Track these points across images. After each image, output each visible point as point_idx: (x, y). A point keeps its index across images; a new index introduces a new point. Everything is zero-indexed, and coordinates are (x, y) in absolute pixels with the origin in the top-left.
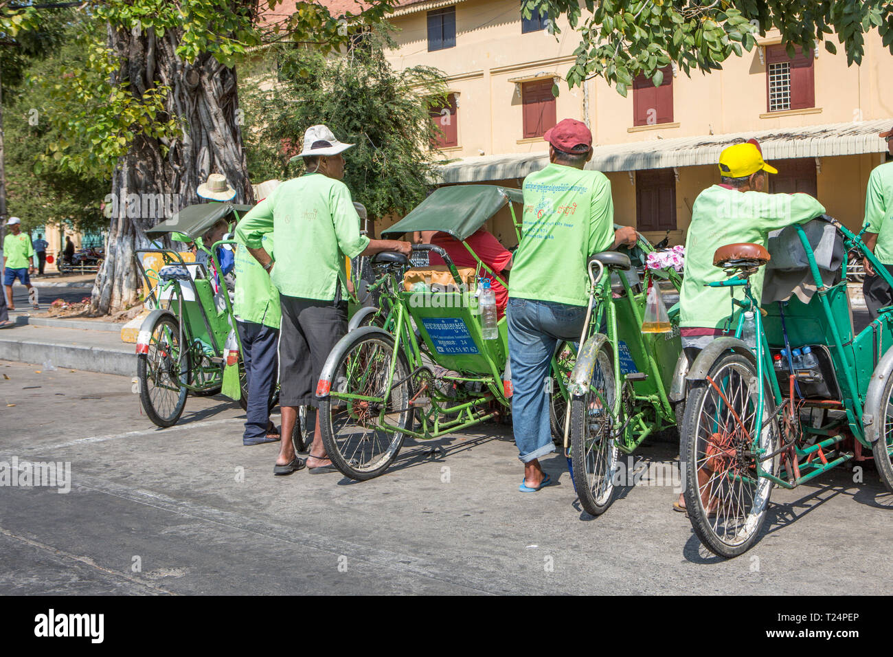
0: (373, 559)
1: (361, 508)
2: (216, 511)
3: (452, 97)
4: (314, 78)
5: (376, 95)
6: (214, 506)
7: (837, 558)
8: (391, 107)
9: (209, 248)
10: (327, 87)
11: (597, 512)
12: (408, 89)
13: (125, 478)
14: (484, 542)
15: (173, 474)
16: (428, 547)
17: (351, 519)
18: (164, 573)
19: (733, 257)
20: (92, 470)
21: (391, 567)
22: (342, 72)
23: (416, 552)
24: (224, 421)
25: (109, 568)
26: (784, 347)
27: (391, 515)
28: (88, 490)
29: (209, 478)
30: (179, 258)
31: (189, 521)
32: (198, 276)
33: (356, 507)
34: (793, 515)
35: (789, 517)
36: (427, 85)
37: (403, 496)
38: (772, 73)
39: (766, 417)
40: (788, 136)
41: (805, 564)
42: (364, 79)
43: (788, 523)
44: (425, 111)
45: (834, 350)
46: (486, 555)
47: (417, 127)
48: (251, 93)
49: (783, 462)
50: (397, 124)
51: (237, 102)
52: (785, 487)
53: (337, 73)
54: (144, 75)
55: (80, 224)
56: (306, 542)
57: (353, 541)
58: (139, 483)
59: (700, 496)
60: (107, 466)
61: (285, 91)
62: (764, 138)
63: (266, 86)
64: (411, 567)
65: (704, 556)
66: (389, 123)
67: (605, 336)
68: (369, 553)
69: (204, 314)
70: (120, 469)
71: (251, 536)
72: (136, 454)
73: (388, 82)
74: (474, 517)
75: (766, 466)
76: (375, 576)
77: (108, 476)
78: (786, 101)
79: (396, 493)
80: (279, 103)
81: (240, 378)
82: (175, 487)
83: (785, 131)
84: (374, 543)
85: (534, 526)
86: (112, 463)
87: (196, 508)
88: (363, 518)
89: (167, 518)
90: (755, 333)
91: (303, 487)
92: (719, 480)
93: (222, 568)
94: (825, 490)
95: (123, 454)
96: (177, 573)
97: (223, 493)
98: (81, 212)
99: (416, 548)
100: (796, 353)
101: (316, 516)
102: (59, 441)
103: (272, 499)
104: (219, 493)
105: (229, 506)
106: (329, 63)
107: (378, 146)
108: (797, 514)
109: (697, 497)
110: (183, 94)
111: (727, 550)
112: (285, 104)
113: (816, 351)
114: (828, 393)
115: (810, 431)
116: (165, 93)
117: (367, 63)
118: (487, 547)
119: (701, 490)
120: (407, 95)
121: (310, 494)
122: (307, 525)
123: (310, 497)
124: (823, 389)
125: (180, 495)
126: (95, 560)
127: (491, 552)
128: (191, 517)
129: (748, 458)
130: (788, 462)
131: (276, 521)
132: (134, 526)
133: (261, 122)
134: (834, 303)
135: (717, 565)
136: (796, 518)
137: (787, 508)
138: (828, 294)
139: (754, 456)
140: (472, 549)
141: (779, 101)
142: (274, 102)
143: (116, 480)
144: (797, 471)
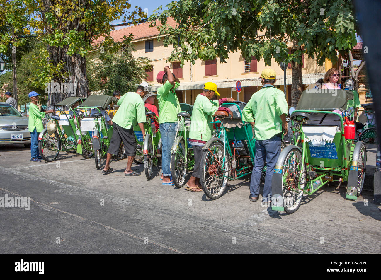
0: (113, 199)
1: (113, 185)
2: (71, 186)
3: (152, 66)
4: (111, 60)
5: (129, 65)
6: (70, 184)
7: (244, 200)
8: (134, 69)
9: (73, 109)
10: (114, 63)
11: (180, 187)
12: (139, 64)
13: (46, 176)
14: (146, 195)
15: (60, 175)
16: (130, 196)
17: (109, 188)
18: (53, 203)
19: (218, 115)
20: (36, 174)
21: (118, 202)
22: (119, 59)
23: (126, 197)
24: (77, 160)
25: (37, 201)
26: (234, 140)
27: (121, 187)
28: (34, 180)
29: (70, 176)
30: (65, 113)
31: (63, 188)
32: (70, 118)
33: (112, 185)
34: (235, 188)
35: (234, 188)
36: (144, 63)
37: (125, 182)
38: (245, 61)
39: (226, 160)
40: (249, 80)
41: (235, 201)
42: (126, 60)
43: (233, 190)
44: (144, 70)
45: (248, 142)
46: (146, 198)
47: (141, 75)
48: (92, 64)
49: (231, 173)
50: (135, 74)
51: (86, 67)
52: (232, 180)
53: (118, 59)
54: (58, 58)
55: (41, 102)
56: (95, 195)
57: (109, 194)
58: (50, 178)
59: (205, 182)
60: (41, 173)
61: (102, 64)
62: (242, 80)
63: (96, 62)
64: (124, 202)
65: (207, 199)
66: (133, 74)
67: (182, 137)
68: (113, 198)
69: (72, 129)
70: (45, 174)
71: (80, 193)
72: (50, 170)
73: (133, 61)
74: (145, 188)
75: (227, 174)
76: (113, 204)
77: (41, 176)
78: (249, 69)
79: (124, 181)
80: (100, 67)
81: (82, 148)
82: (60, 179)
83: (248, 79)
84: (115, 195)
85: (161, 191)
86: (43, 172)
87: (65, 185)
88: (113, 188)
89: (56, 188)
90: (224, 136)
91: (97, 179)
92: (212, 177)
93: (70, 202)
94: (246, 181)
95: (46, 169)
96: (57, 203)
97: (74, 181)
98: (41, 99)
99: (126, 196)
100: (237, 142)
101: (99, 187)
102: (28, 166)
103: (88, 182)
104: (72, 181)
105: (75, 184)
106: (115, 55)
107: (130, 80)
108: (236, 188)
109: (204, 182)
110: (69, 64)
111: (213, 197)
112: (102, 68)
113: (243, 142)
114: (246, 154)
115: (243, 164)
116: (64, 64)
117: (127, 56)
118: (147, 196)
119: (206, 181)
120: (138, 65)
121: (99, 181)
122: (96, 190)
123: (98, 182)
124: (245, 152)
125: (61, 181)
126: (33, 199)
127: (147, 198)
128: (63, 187)
129: (220, 172)
130: (233, 173)
131: (88, 189)
132: (46, 190)
133: (95, 73)
134: (248, 128)
135: (210, 201)
136: (236, 189)
137: (234, 186)
138: (246, 126)
139: (222, 171)
140: (142, 197)
141: (247, 70)
142: (99, 66)
143: (43, 177)
144: (236, 176)
